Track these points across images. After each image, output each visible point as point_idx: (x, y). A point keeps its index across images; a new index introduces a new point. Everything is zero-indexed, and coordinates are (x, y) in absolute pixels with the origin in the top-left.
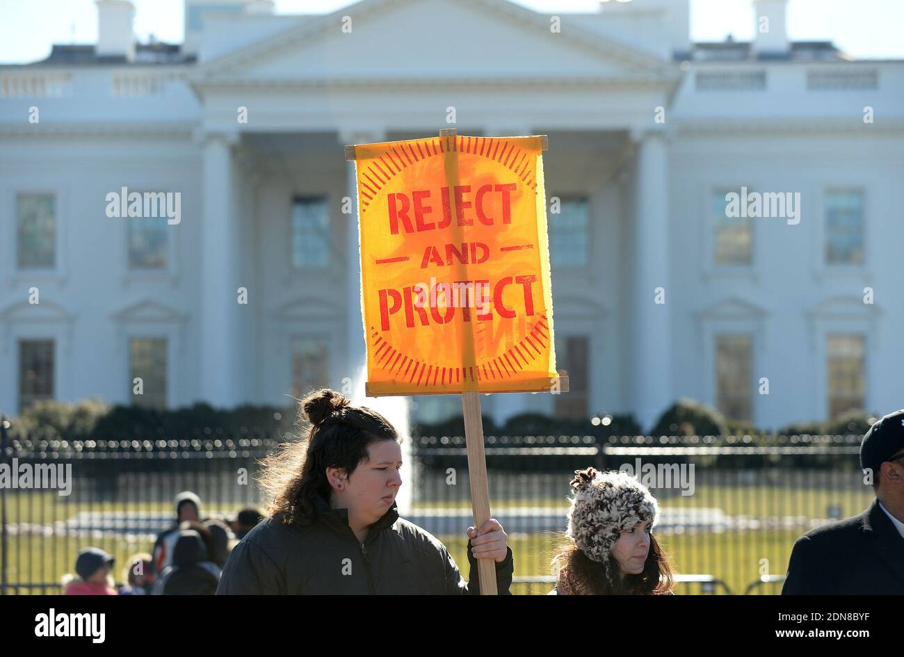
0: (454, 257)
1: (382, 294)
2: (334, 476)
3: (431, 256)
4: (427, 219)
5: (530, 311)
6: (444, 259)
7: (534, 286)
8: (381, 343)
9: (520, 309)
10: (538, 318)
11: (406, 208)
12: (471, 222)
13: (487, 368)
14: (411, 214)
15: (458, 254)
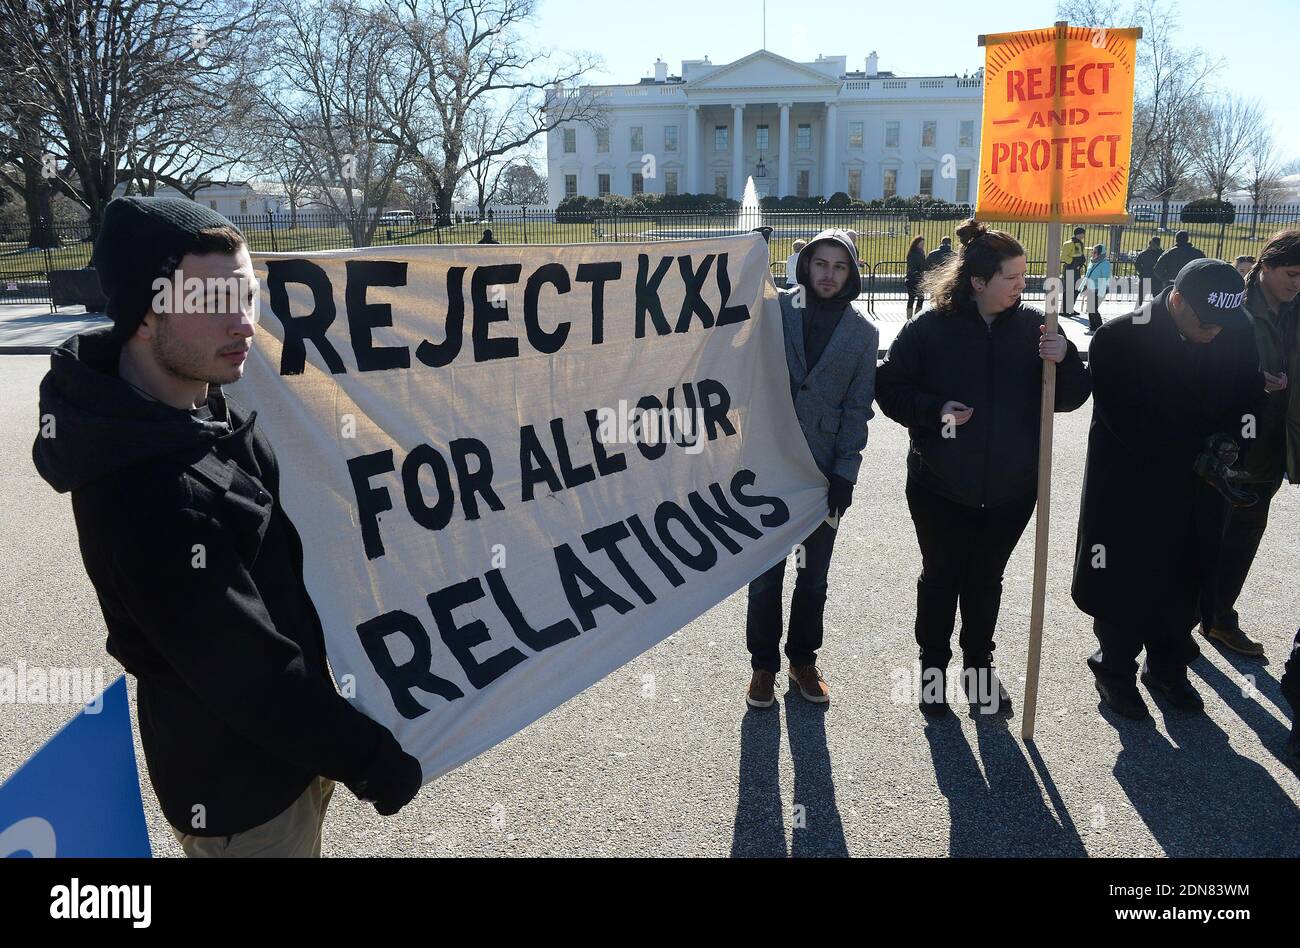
0: (1054, 120)
1: (996, 147)
2: (976, 283)
3: (1036, 119)
4: (1037, 90)
5: (1112, 164)
6: (1046, 123)
7: (1118, 143)
8: (989, 184)
9: (1106, 161)
10: (1117, 168)
11: (1021, 82)
12: (1072, 93)
13: (1071, 205)
14: (1025, 87)
15: (1057, 118)
